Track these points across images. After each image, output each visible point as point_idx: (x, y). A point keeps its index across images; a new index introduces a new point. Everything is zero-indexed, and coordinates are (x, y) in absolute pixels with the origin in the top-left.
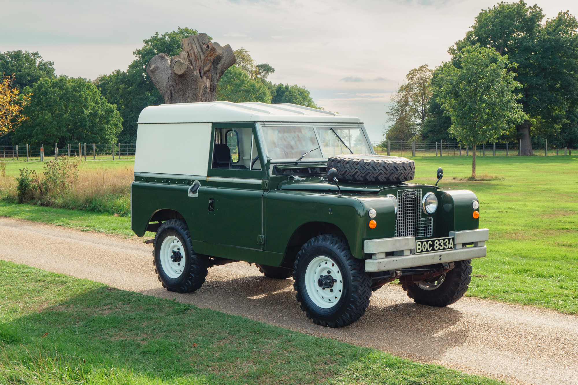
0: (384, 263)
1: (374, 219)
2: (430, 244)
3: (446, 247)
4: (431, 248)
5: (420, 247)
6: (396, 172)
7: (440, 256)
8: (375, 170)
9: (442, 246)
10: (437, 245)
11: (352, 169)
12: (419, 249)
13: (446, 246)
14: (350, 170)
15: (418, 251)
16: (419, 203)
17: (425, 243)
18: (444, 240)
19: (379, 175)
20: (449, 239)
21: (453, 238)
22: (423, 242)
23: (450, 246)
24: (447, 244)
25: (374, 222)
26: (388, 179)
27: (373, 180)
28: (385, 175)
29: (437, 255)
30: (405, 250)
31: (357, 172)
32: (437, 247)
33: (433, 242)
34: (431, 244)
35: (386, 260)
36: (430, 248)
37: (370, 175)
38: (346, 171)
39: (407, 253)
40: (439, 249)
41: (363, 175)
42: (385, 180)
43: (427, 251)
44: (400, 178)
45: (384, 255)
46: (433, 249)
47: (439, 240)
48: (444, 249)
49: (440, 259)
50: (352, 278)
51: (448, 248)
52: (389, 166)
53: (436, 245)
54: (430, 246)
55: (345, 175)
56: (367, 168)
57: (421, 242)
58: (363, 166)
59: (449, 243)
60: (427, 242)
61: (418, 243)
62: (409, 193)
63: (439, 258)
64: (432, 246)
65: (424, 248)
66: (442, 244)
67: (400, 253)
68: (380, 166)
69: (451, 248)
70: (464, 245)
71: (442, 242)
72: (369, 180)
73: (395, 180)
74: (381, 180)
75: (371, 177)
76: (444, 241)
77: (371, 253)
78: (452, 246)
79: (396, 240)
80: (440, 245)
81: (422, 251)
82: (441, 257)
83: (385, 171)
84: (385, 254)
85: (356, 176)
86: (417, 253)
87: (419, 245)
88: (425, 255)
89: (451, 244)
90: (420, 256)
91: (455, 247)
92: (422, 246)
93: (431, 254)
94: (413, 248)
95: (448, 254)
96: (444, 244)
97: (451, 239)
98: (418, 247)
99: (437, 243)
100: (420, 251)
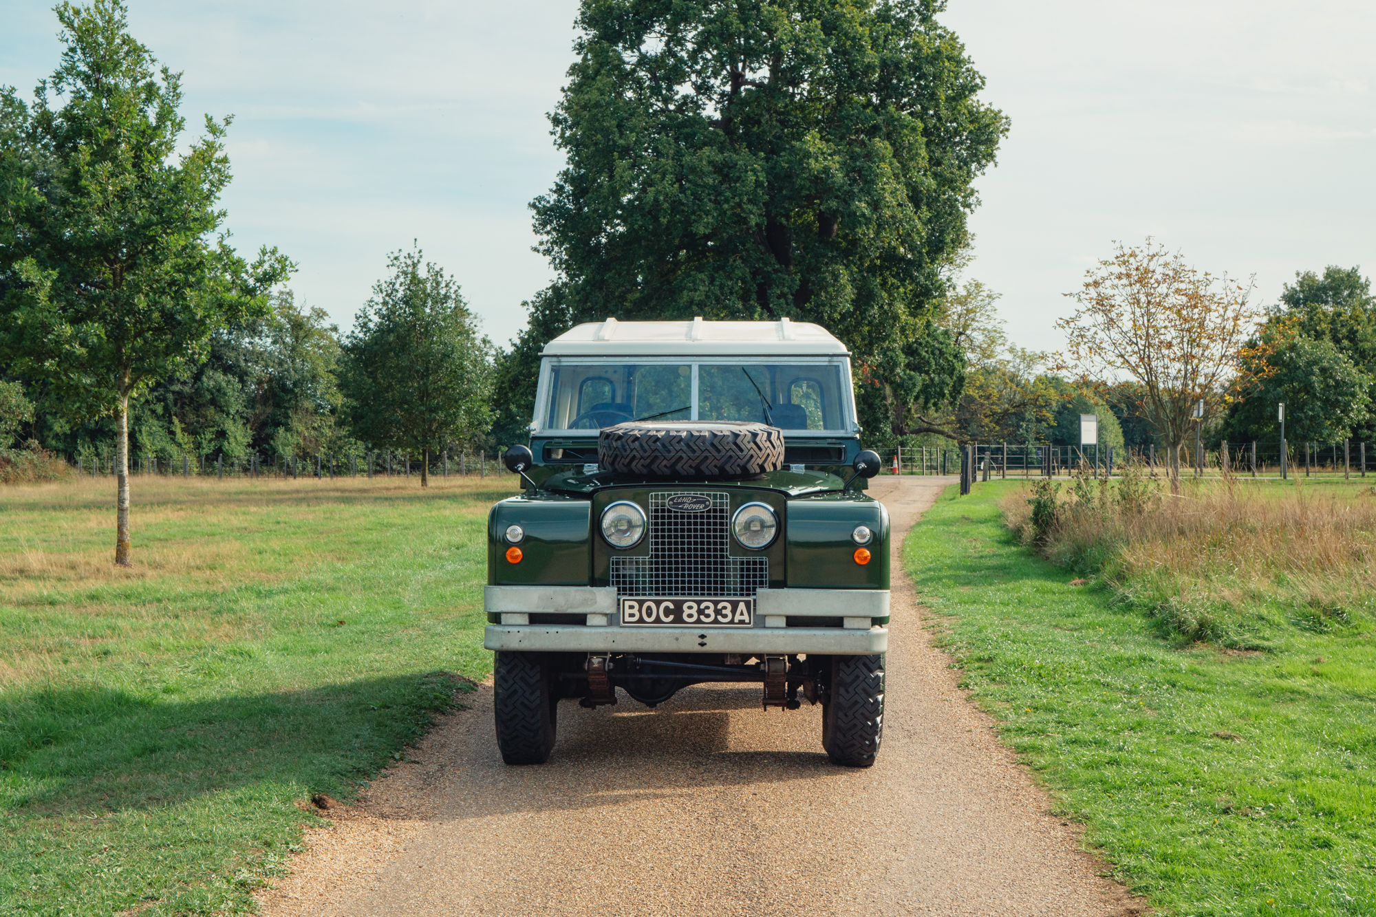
0: (521, 635)
2: (667, 608)
3: (722, 620)
4: (672, 617)
5: (635, 611)
7: (703, 636)
9: (708, 616)
10: (694, 611)
12: (632, 615)
13: (725, 616)
15: (627, 619)
17: (649, 604)
18: (716, 602)
20: (735, 605)
21: (747, 604)
22: (643, 601)
23: (738, 618)
24: (728, 612)
25: (519, 552)
29: (692, 634)
30: (591, 613)
33: (679, 606)
34: (672, 606)
35: (528, 630)
36: (667, 615)
39: (596, 621)
40: (700, 622)
43: (658, 621)
45: (525, 620)
46: (679, 621)
47: (699, 602)
48: (716, 621)
49: (703, 644)
51: (732, 622)
53: (686, 612)
54: (668, 612)
57: (636, 601)
59: (734, 612)
60: (658, 603)
61: (628, 603)
63: (700, 640)
64: (677, 613)
65: (649, 616)
66: (711, 611)
67: (579, 620)
69: (742, 622)
71: (707, 607)
76: (716, 606)
77: (499, 610)
78: (746, 618)
79: (555, 591)
80: (701, 612)
81: (641, 620)
82: (705, 640)
84: (527, 617)
86: (624, 622)
87: (631, 607)
88: (648, 630)
89: (742, 614)
90: (634, 631)
91: (760, 622)
92: (640, 611)
93: (670, 630)
94: (613, 610)
95: (727, 635)
96: (717, 612)
97: (742, 606)
98: (627, 611)
99: (690, 608)
100: (634, 619)
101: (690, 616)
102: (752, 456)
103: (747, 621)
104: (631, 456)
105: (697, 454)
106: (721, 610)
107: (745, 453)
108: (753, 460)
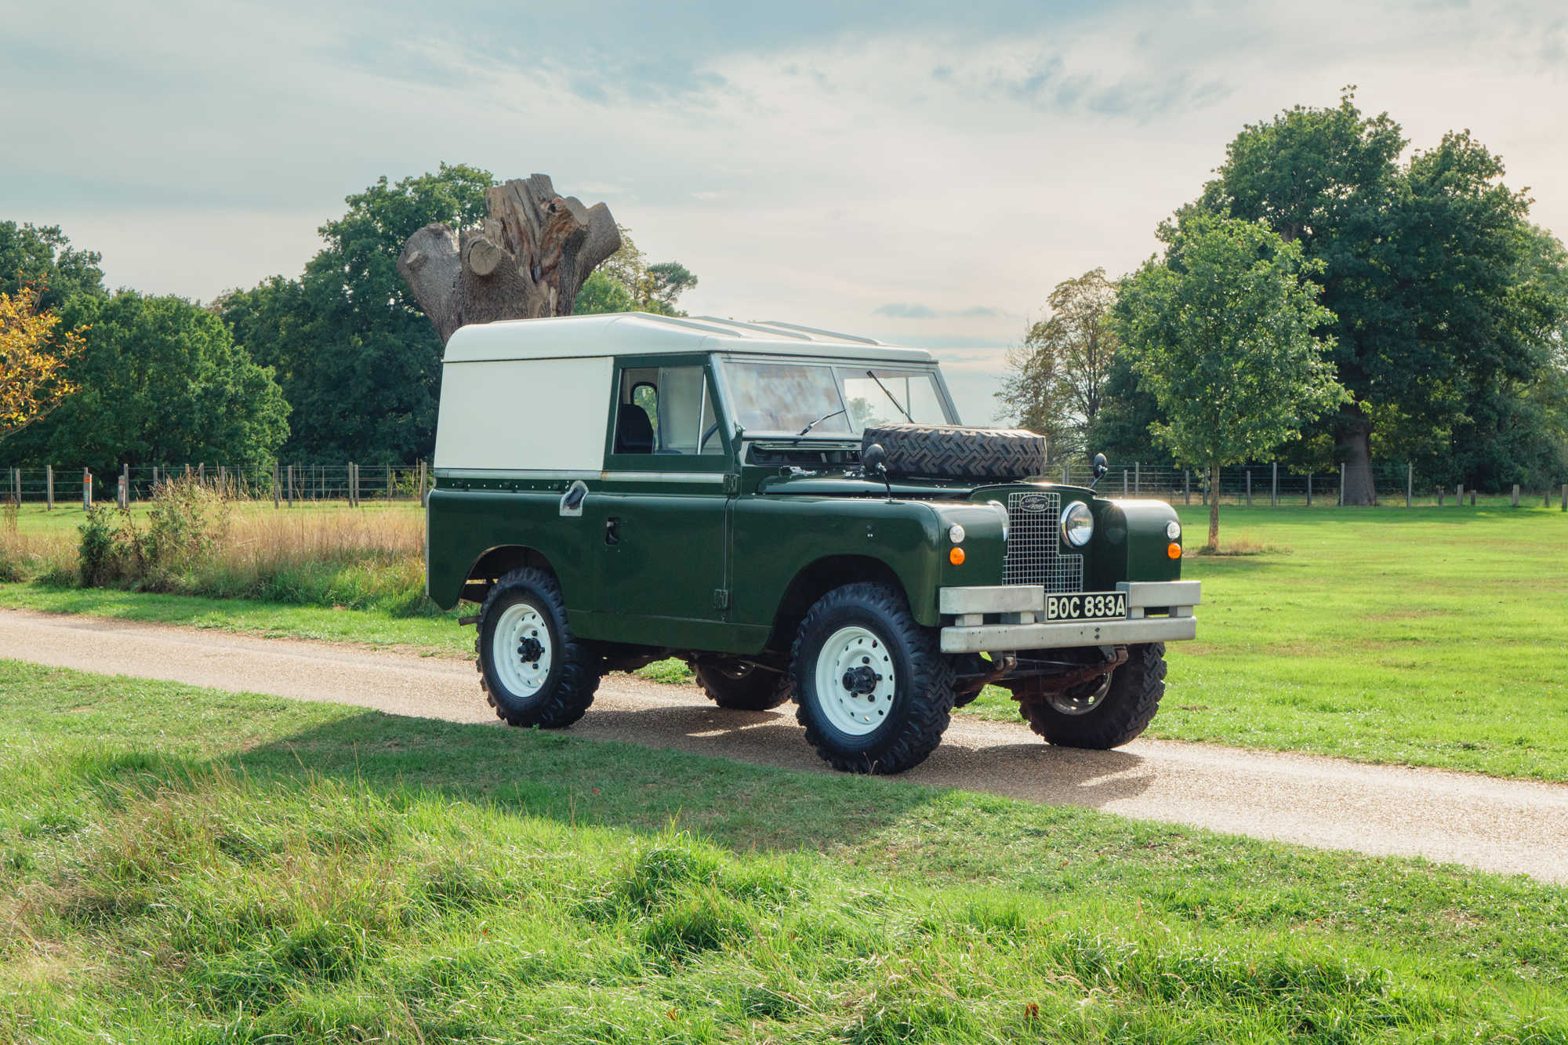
0: (981, 636)
1: (960, 545)
2: (1075, 604)
3: (1110, 613)
4: (1078, 611)
5: (1055, 608)
6: (1006, 456)
7: (1097, 630)
8: (963, 451)
9: (1100, 610)
10: (1091, 606)
11: (914, 449)
12: (1053, 612)
13: (1110, 609)
14: (911, 451)
15: (1051, 616)
16: (1055, 523)
17: (1065, 600)
18: (1105, 597)
19: (970, 462)
20: (1116, 597)
21: (1124, 595)
22: (1061, 597)
23: (1119, 610)
24: (1111, 605)
25: (961, 552)
26: (989, 470)
27: (959, 471)
28: (983, 462)
29: (1091, 627)
30: (1024, 612)
31: (925, 455)
32: (1089, 610)
33: (1082, 599)
34: (1078, 603)
35: (984, 630)
36: (1075, 612)
37: (952, 460)
38: (902, 454)
39: (1027, 618)
40: (1095, 616)
41: (937, 462)
42: (983, 473)
43: (1069, 616)
44: (1015, 469)
45: (980, 620)
46: (1082, 615)
47: (1095, 597)
48: (1105, 615)
49: (1097, 637)
50: (914, 667)
51: (1114, 615)
52: (992, 444)
53: (1088, 606)
54: (1076, 607)
55: (900, 464)
56: (946, 446)
57: (1057, 597)
58: (937, 443)
59: (1116, 605)
60: (1070, 598)
61: (1051, 600)
62: (1033, 500)
63: (1095, 634)
64: (1080, 607)
65: (1064, 611)
66: (1101, 606)
67: (1013, 618)
68: (972, 443)
69: (1120, 614)
70: (1149, 611)
71: (1100, 602)
72: (950, 471)
73: (1005, 473)
74: (975, 472)
75: (954, 466)
76: (1105, 600)
77: (954, 612)
78: (1122, 610)
79: (1005, 590)
80: (1096, 606)
81: (1059, 617)
82: (1099, 633)
83: (983, 454)
84: (981, 617)
85: (922, 464)
86: (1048, 619)
87: (1053, 604)
88: (1064, 626)
89: (1120, 606)
90: (1055, 627)
91: (1130, 613)
92: (1058, 607)
93: (1078, 625)
94: (1040, 609)
95: (1114, 626)
96: (1106, 605)
97: (1121, 597)
98: (1051, 608)
99: (1089, 602)
100: (1055, 615)
103: (1123, 613)
104: (970, 457)
106: (1108, 604)
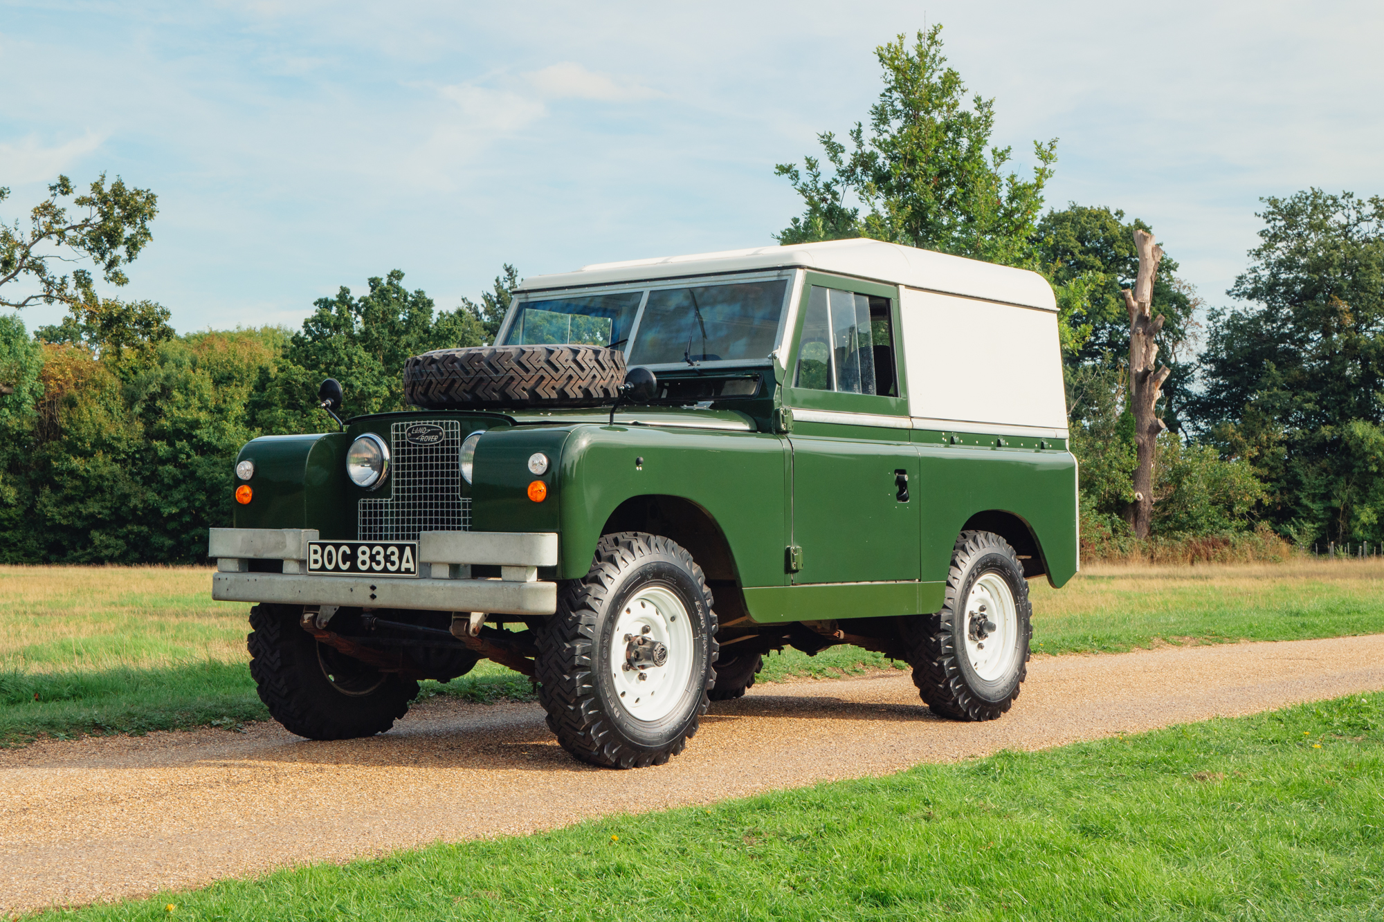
0: (228, 582)
2: (344, 552)
3: (393, 568)
4: (348, 564)
5: (318, 557)
7: (373, 588)
9: (378, 563)
10: (366, 558)
12: (316, 562)
13: (393, 563)
15: (313, 566)
17: (330, 548)
18: (385, 547)
20: (401, 549)
21: (413, 547)
22: (325, 545)
23: (404, 566)
24: (395, 558)
25: (247, 490)
29: (364, 584)
30: (286, 559)
33: (355, 549)
34: (348, 552)
35: (234, 576)
36: (344, 563)
39: (290, 567)
40: (371, 570)
43: (337, 568)
46: (354, 568)
47: (371, 547)
48: (385, 570)
49: (373, 597)
51: (399, 571)
53: (361, 558)
54: (345, 558)
57: (320, 545)
59: (400, 558)
60: (337, 547)
61: (313, 547)
62: (421, 431)
63: (370, 592)
64: (351, 558)
65: (330, 562)
66: (380, 558)
69: (408, 571)
70: (455, 570)
71: (378, 553)
76: (385, 552)
78: (411, 566)
80: (372, 558)
81: (323, 568)
82: (375, 592)
86: (310, 570)
87: (316, 552)
88: (328, 579)
89: (408, 561)
90: (316, 579)
91: (425, 569)
92: (322, 556)
93: (347, 580)
96: (387, 558)
97: (408, 550)
98: (312, 557)
99: (364, 553)
100: (318, 566)
101: (364, 563)
102: (512, 378)
103: (412, 570)
105: (444, 377)
106: (389, 556)
107: (500, 375)
108: (515, 383)
